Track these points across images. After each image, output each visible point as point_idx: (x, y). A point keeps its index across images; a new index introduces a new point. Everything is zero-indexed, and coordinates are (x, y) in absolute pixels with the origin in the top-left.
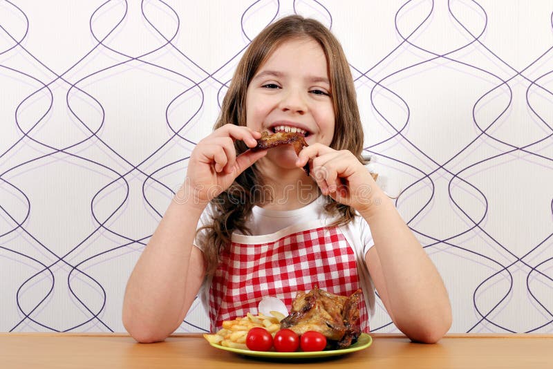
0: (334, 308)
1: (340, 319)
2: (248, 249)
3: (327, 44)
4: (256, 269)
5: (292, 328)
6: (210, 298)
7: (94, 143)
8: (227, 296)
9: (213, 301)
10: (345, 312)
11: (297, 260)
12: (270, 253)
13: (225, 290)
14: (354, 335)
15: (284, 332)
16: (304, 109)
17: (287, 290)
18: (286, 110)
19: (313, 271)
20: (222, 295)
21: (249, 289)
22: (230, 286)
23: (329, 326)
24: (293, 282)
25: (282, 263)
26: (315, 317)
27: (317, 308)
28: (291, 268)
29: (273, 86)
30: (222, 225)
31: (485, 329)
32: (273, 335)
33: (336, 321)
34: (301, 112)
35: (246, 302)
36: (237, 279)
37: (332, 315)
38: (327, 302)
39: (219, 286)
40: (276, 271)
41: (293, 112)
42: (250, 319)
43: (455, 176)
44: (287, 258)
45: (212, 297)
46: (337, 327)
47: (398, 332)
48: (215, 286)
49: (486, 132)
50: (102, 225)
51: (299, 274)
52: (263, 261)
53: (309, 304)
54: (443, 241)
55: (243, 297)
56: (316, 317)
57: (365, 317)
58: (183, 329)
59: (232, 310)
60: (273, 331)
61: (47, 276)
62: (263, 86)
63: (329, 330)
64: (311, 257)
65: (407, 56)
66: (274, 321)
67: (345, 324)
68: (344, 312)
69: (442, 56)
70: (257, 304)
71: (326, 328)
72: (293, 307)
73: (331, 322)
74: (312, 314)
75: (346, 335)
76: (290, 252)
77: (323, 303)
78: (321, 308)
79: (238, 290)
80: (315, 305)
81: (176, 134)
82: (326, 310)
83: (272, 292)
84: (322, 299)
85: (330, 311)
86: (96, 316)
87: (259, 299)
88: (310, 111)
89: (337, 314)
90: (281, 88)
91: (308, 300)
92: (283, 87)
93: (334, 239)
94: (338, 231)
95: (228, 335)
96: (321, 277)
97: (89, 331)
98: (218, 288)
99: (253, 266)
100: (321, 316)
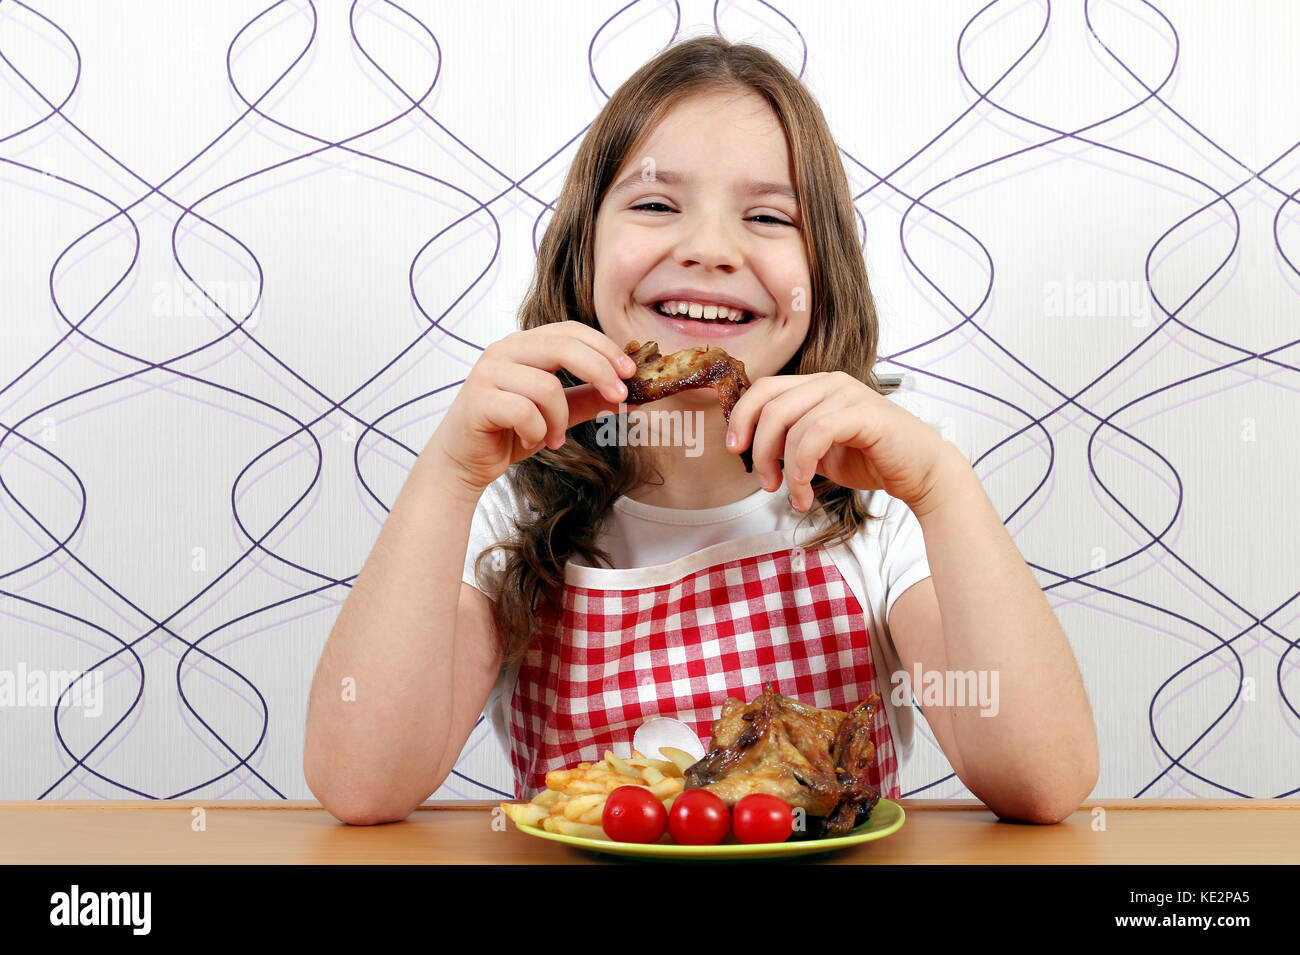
0: (813, 739)
1: (828, 766)
2: (607, 600)
3: (785, 103)
4: (627, 649)
5: (713, 787)
6: (514, 717)
7: (239, 347)
8: (558, 715)
9: (521, 724)
10: (840, 748)
11: (726, 629)
12: (660, 612)
13: (552, 700)
14: (862, 803)
15: (695, 796)
16: (736, 260)
17: (703, 701)
18: (689, 263)
19: (766, 656)
20: (543, 711)
21: (613, 700)
22: (565, 690)
23: (802, 782)
24: (716, 683)
25: (691, 636)
26: (766, 761)
27: (771, 739)
28: (711, 649)
29: (659, 207)
30: (540, 543)
31: (1177, 788)
32: (668, 804)
33: (819, 769)
34: (727, 269)
35: (603, 730)
36: (580, 674)
37: (808, 756)
38: (796, 724)
39: (534, 688)
40: (677, 655)
41: (708, 270)
42: (611, 765)
43: (1105, 422)
44: (701, 623)
45: (519, 716)
46: (821, 784)
47: (968, 796)
48: (525, 689)
49: (1177, 317)
50: (257, 544)
51: (731, 662)
52: (643, 630)
53: (754, 730)
54: (1075, 579)
55: (598, 718)
56: (770, 762)
57: (892, 765)
58: (450, 791)
59: (570, 748)
60: (667, 796)
61: (128, 666)
62: (635, 208)
63: (800, 793)
64: (760, 622)
65: (989, 134)
66: (670, 771)
67: (840, 778)
68: (837, 750)
69: (1072, 135)
70: (630, 734)
71: (795, 786)
72: (714, 737)
73: (806, 773)
74: (759, 752)
75: (841, 804)
76: (711, 609)
77: (788, 728)
78: (781, 738)
79: (585, 700)
80: (766, 731)
81: (435, 324)
82: (795, 744)
83: (667, 707)
84: (784, 718)
85: (804, 747)
86: (243, 762)
87: (635, 722)
88: (751, 264)
89: (822, 754)
90: (678, 212)
91: (751, 720)
92: (684, 209)
93: (816, 577)
94: (825, 559)
95: (560, 804)
96: (785, 670)
97: (228, 797)
98: (534, 695)
99: (619, 643)
100: (782, 759)
